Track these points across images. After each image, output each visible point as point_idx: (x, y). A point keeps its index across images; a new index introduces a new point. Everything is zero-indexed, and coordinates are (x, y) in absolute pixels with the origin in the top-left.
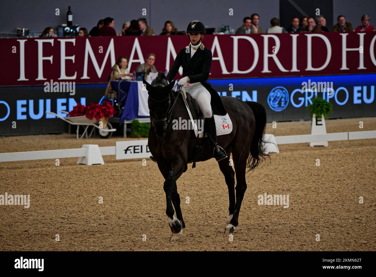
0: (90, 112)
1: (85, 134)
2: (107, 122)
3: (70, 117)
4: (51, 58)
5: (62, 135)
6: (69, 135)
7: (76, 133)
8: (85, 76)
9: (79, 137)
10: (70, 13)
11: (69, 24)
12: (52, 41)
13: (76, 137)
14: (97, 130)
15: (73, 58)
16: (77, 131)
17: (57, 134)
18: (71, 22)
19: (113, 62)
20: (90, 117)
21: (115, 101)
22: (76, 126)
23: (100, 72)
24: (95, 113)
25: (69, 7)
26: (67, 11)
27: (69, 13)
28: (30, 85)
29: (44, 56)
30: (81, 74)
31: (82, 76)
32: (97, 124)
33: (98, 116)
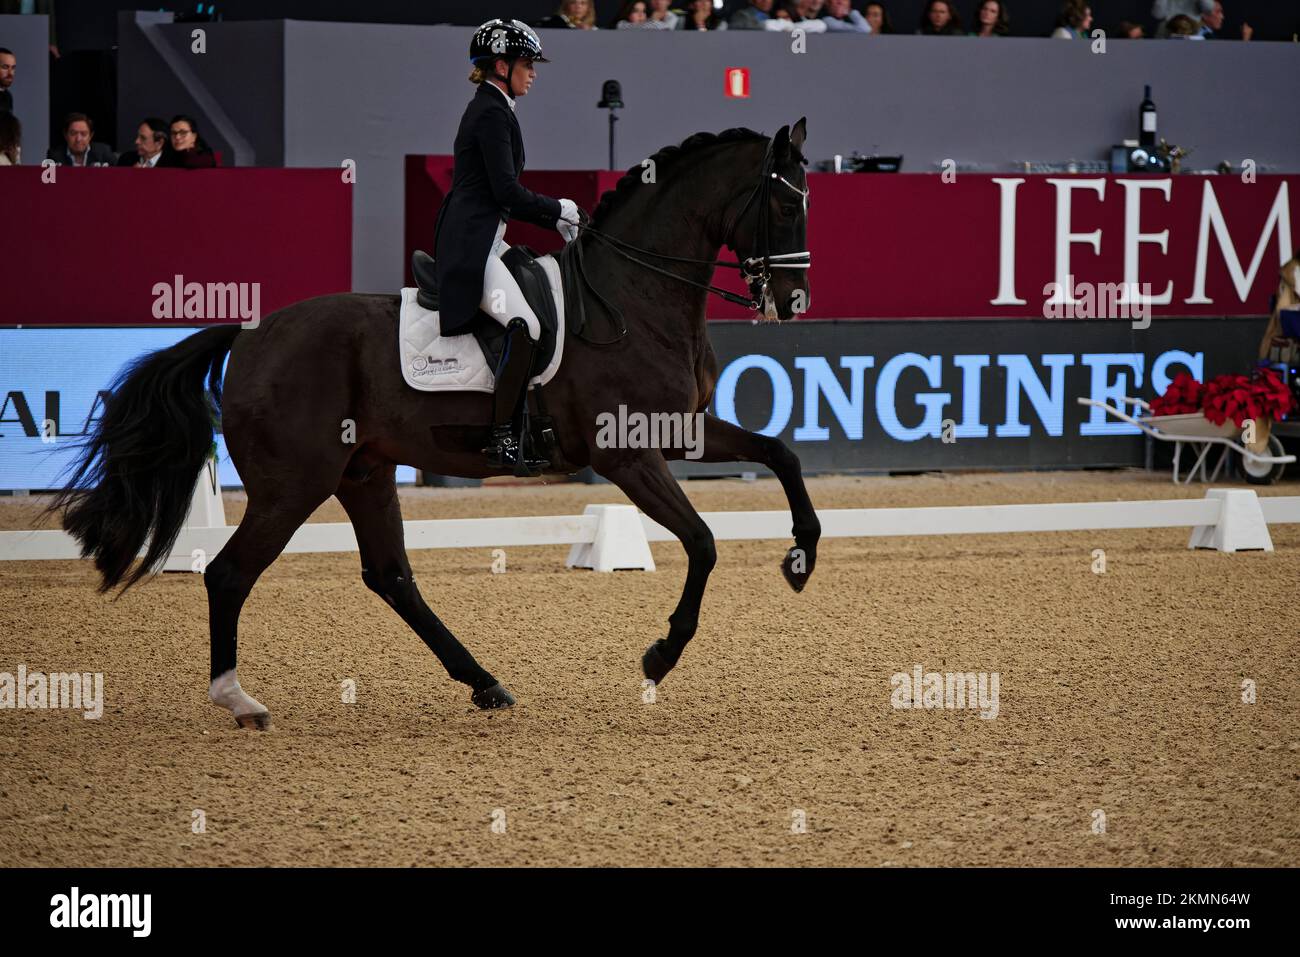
0: (1217, 402)
1: (1199, 469)
2: (1269, 434)
3: (1156, 415)
4: (1095, 238)
5: (1124, 474)
6: (1148, 473)
7: (1170, 467)
8: (1199, 296)
9: (1180, 479)
10: (1150, 107)
11: (1147, 140)
12: (1099, 185)
13: (1170, 481)
14: (1237, 458)
15: (1162, 238)
16: (1176, 461)
17: (1111, 469)
18: (1151, 135)
19: (1286, 254)
20: (1216, 417)
21: (1293, 371)
22: (1172, 444)
23: (1243, 285)
24: (1232, 405)
25: (1148, 89)
26: (1141, 99)
27: (1147, 106)
28: (1028, 318)
29: (1074, 229)
30: (1185, 288)
31: (1190, 294)
32: (1235, 441)
33: (1241, 414)
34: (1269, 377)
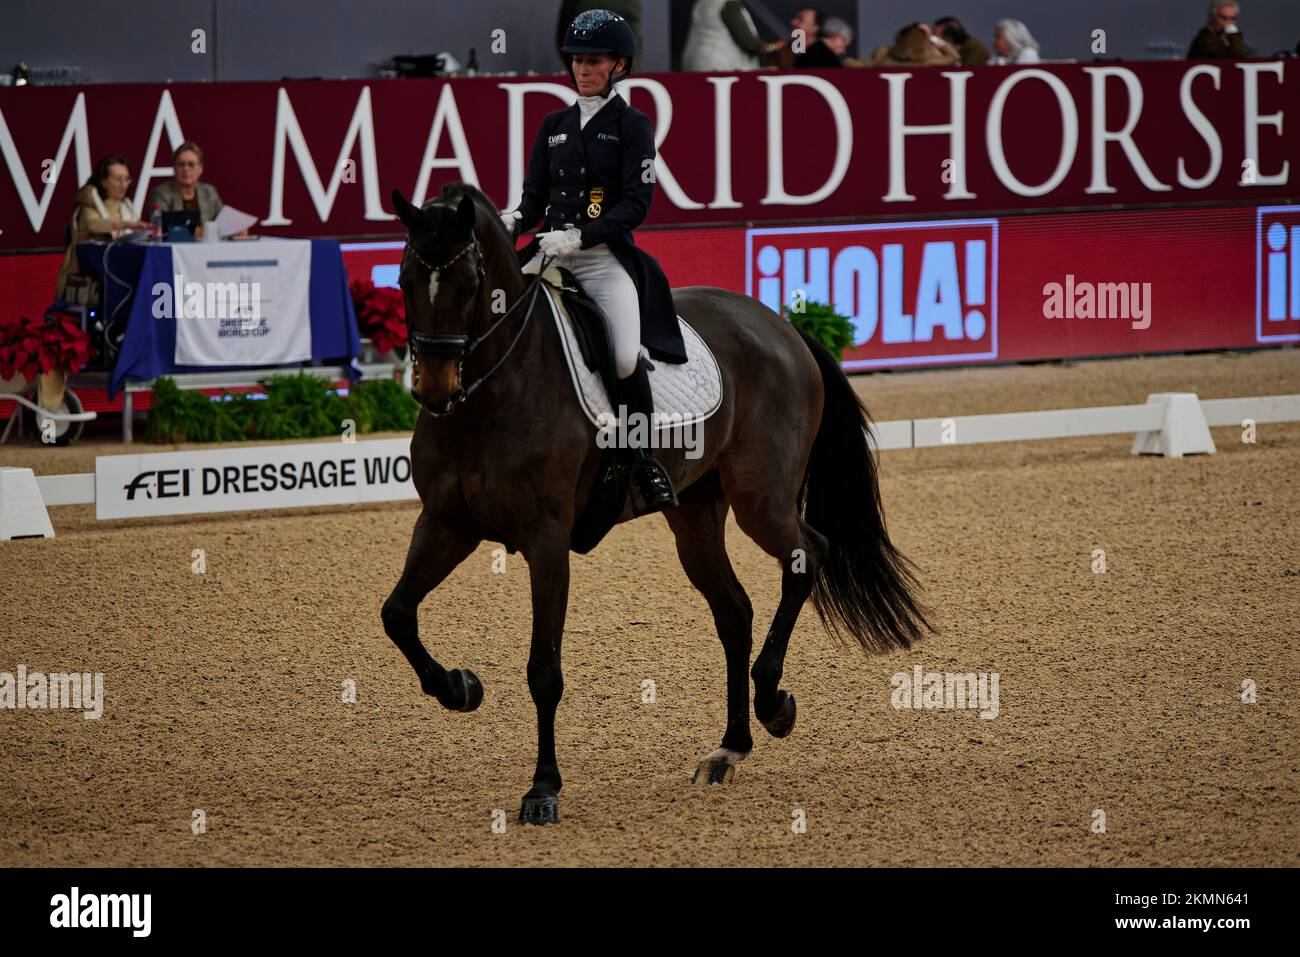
0: (5, 353)
2: (64, 387)
14: (30, 416)
20: (4, 371)
21: (93, 314)
23: (37, 213)
24: (22, 356)
32: (26, 397)
33: (33, 369)
34: (64, 324)
